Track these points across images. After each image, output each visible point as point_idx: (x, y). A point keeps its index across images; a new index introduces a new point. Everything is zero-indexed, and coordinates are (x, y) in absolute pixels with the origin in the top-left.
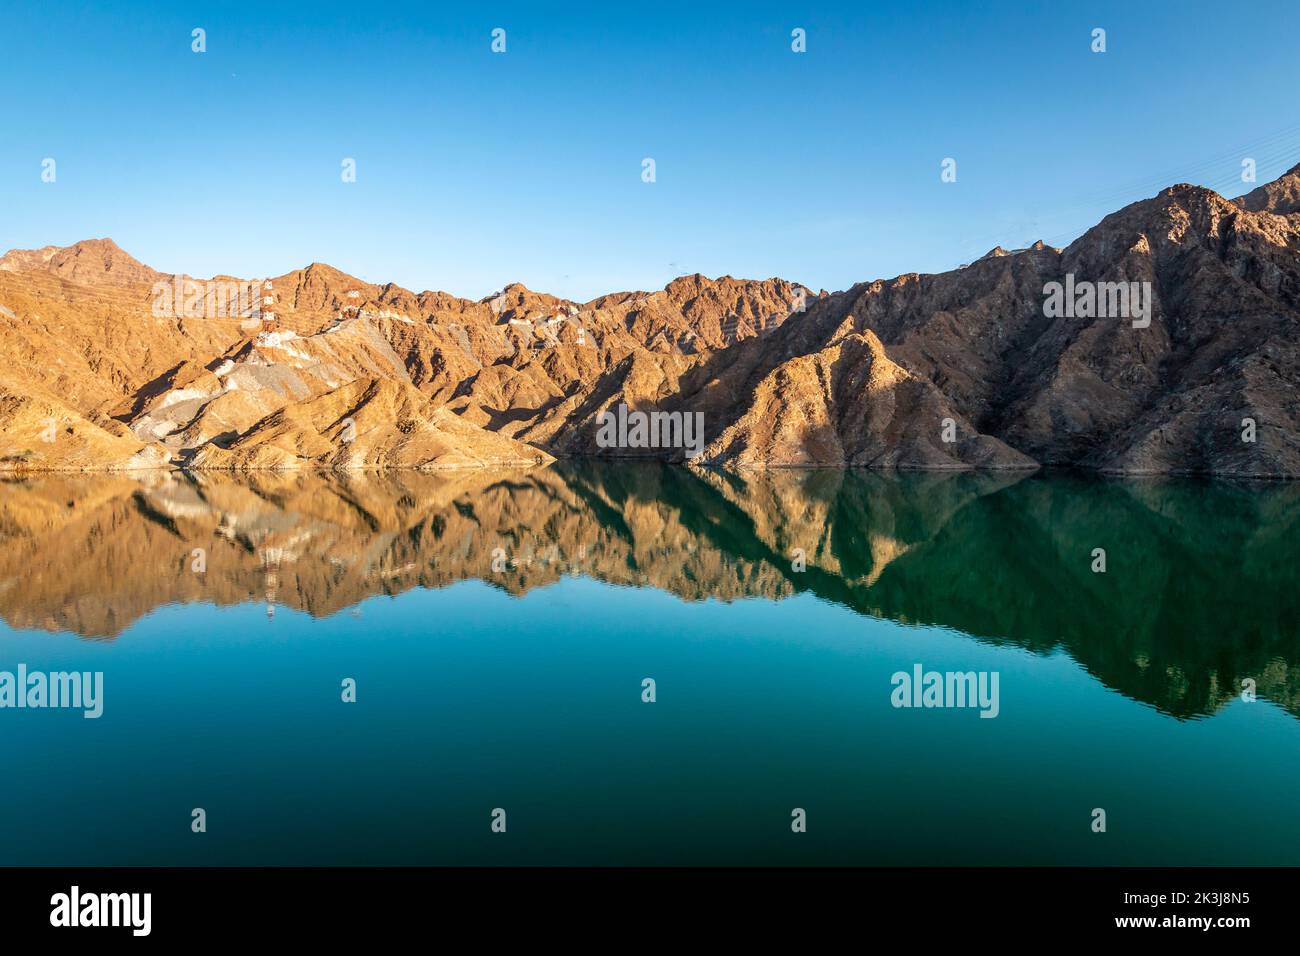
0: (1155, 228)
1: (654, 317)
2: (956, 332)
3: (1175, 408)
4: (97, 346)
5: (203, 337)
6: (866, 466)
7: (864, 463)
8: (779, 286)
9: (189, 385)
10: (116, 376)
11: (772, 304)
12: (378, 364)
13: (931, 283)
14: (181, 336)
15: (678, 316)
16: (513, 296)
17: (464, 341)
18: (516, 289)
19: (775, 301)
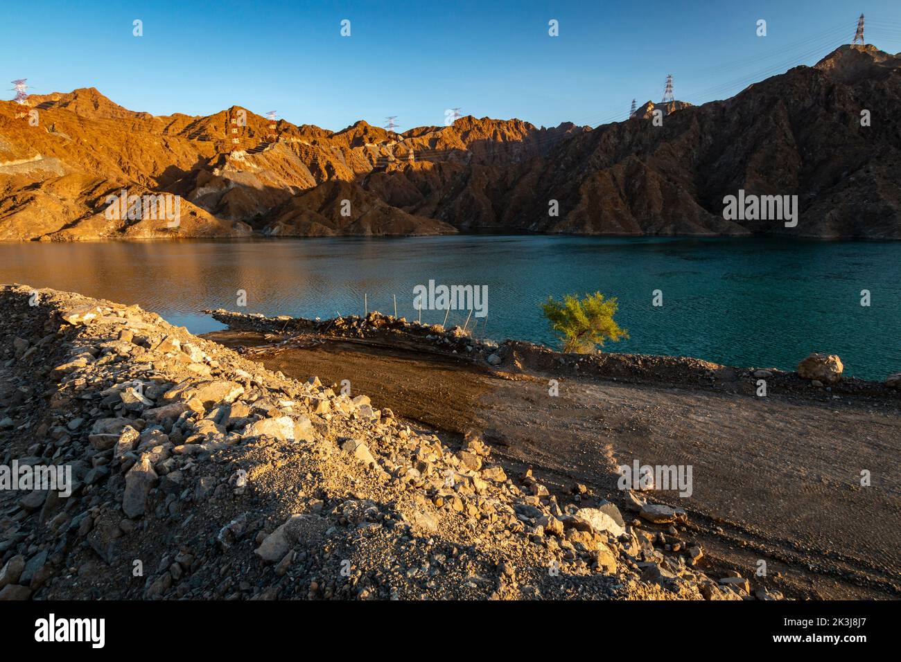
0: (786, 92)
1: (448, 143)
2: (672, 155)
3: (835, 201)
4: (125, 159)
5: (181, 153)
6: (657, 234)
7: (654, 232)
8: (517, 123)
9: (207, 184)
10: (141, 178)
11: (513, 135)
12: (296, 171)
13: (647, 125)
14: (170, 153)
15: (460, 142)
16: (360, 128)
17: (341, 156)
18: (362, 124)
19: (515, 133)
